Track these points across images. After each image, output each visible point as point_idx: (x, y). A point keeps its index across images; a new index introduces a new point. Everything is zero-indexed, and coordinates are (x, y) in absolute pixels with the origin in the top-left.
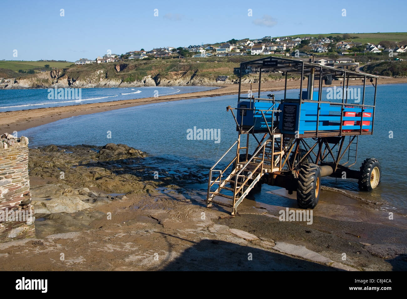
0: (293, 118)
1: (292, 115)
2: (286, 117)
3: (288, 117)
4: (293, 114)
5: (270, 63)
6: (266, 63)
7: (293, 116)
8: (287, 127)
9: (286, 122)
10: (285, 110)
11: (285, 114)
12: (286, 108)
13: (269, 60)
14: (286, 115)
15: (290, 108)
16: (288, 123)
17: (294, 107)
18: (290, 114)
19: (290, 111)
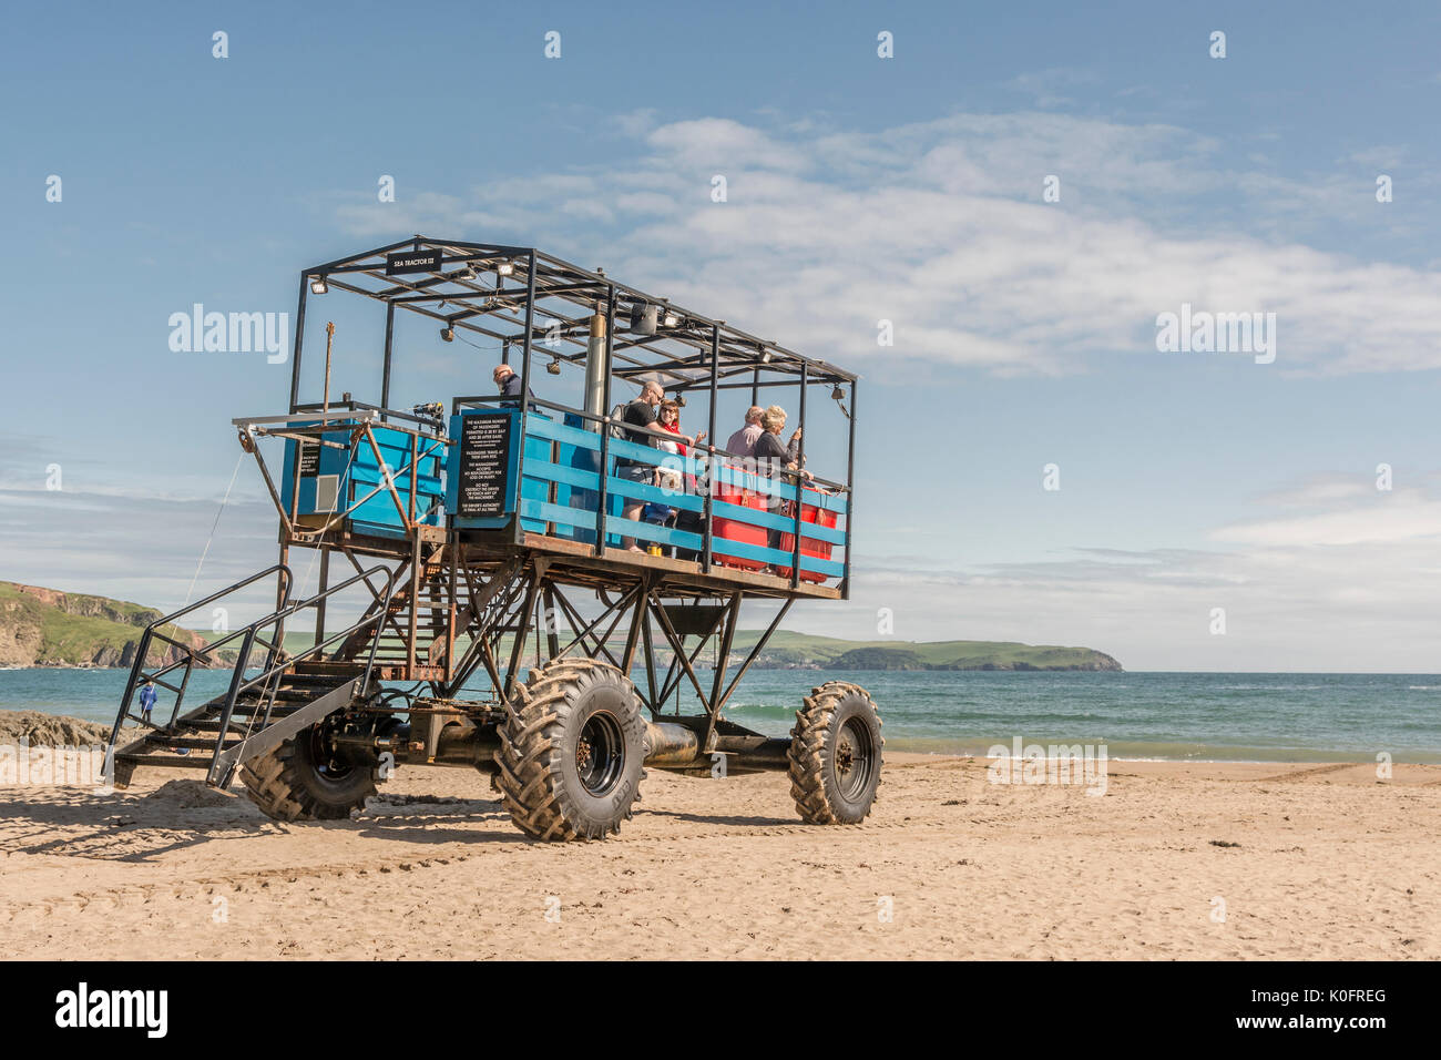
0: (497, 464)
1: (493, 454)
2: (471, 465)
3: (479, 460)
4: (498, 447)
5: (413, 263)
6: (398, 264)
7: (499, 458)
8: (474, 502)
9: (473, 483)
10: (467, 435)
11: (468, 453)
12: (469, 427)
13: (411, 249)
14: (469, 456)
15: (487, 427)
16: (477, 485)
17: (501, 421)
18: (487, 449)
19: (486, 439)
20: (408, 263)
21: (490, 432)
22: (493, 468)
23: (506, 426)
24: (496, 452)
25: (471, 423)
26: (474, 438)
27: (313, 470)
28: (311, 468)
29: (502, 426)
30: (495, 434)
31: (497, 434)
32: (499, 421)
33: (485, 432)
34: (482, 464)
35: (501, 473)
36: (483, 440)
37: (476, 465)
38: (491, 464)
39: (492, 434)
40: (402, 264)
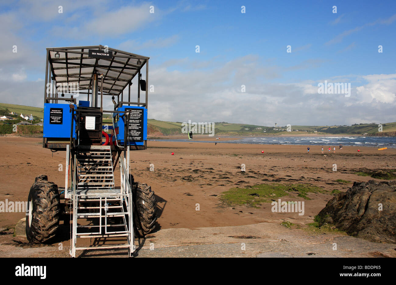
0: (139, 125)
1: (138, 121)
3: (132, 123)
4: (139, 119)
5: (100, 54)
6: (93, 54)
7: (140, 123)
9: (130, 130)
13: (98, 49)
15: (135, 112)
16: (132, 131)
17: (140, 111)
18: (135, 119)
19: (134, 116)
20: (98, 54)
21: (136, 114)
23: (142, 113)
24: (139, 121)
27: (59, 122)
28: (58, 121)
29: (140, 113)
30: (138, 115)
31: (139, 115)
32: (139, 111)
33: (134, 114)
34: (133, 124)
35: (141, 127)
36: (133, 116)
37: (131, 124)
38: (137, 124)
39: (137, 115)
40: (95, 54)
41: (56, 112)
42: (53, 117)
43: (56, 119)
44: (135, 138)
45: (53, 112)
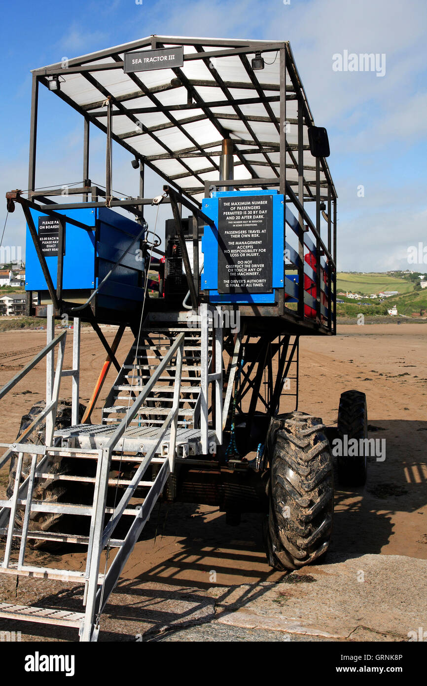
0: (259, 242)
1: (255, 233)
2: (230, 243)
3: (240, 239)
4: (260, 227)
5: (152, 60)
6: (135, 62)
7: (261, 237)
8: (239, 277)
9: (234, 261)
10: (226, 216)
11: (227, 232)
12: (228, 209)
14: (229, 235)
15: (246, 208)
16: (239, 262)
17: (262, 203)
18: (247, 228)
19: (246, 220)
20: (147, 60)
21: (250, 213)
22: (255, 246)
23: (269, 207)
24: (258, 231)
25: (228, 204)
26: (230, 218)
27: (58, 250)
29: (263, 207)
30: (256, 215)
31: (258, 214)
32: (259, 203)
33: (245, 213)
34: (243, 243)
35: (265, 250)
36: (243, 220)
37: (237, 243)
38: (254, 243)
39: (252, 215)
40: (140, 61)
41: (51, 225)
42: (45, 239)
43: (52, 244)
44: (249, 284)
45: (44, 227)
